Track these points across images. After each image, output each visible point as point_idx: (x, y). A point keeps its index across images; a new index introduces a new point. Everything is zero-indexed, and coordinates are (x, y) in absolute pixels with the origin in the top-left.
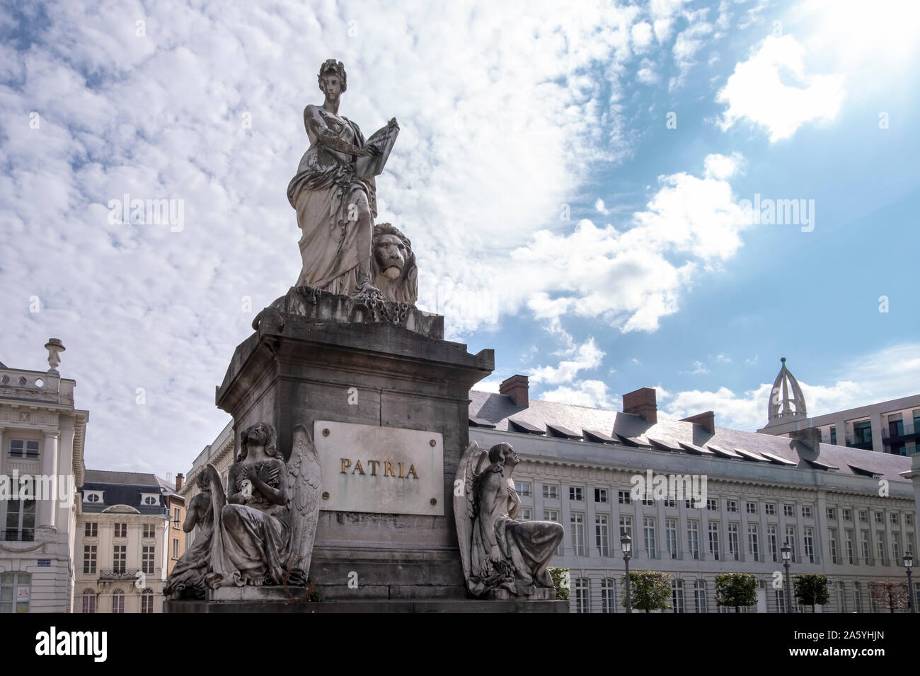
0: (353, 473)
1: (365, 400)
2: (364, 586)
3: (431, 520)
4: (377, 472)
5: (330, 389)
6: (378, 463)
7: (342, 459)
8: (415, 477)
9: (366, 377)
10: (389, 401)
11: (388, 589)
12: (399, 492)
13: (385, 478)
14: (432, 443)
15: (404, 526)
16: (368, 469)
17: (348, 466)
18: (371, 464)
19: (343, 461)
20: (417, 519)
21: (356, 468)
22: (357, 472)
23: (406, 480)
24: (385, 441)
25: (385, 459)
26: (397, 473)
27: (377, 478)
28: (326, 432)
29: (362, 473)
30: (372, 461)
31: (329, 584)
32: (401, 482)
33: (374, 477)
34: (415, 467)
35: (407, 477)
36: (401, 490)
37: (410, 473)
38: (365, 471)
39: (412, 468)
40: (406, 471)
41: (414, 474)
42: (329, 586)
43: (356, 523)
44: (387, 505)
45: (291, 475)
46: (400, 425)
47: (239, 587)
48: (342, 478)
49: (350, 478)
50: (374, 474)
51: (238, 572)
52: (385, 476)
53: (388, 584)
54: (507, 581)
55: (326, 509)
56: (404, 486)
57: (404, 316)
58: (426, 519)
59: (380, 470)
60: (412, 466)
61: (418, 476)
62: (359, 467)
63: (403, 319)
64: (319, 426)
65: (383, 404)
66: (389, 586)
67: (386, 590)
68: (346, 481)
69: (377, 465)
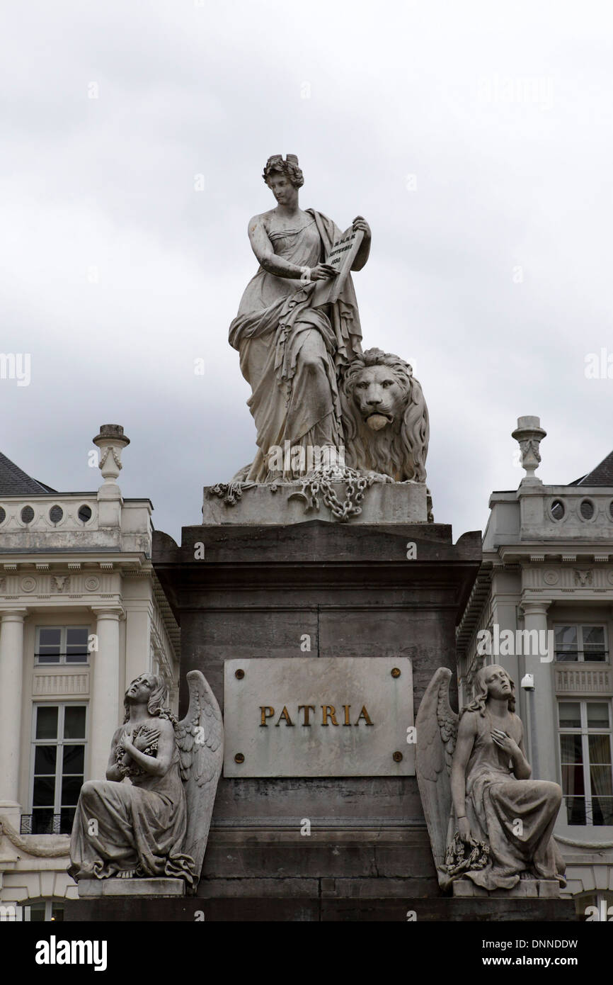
0: (277, 726)
1: (297, 624)
2: (284, 878)
3: (399, 784)
4: (311, 721)
5: (247, 615)
6: (313, 708)
7: (261, 707)
8: (369, 724)
9: (296, 593)
10: (330, 621)
11: (317, 882)
12: (345, 746)
13: (322, 729)
14: (396, 674)
15: (355, 793)
16: (298, 718)
17: (271, 716)
18: (302, 712)
19: (263, 709)
20: (374, 784)
21: (281, 718)
22: (283, 723)
23: (354, 728)
24: (323, 677)
25: (323, 702)
26: (341, 719)
27: (311, 731)
28: (240, 674)
29: (290, 724)
30: (304, 707)
31: (235, 876)
32: (347, 732)
33: (306, 729)
34: (368, 710)
35: (357, 725)
36: (347, 743)
37: (360, 718)
38: (293, 719)
39: (364, 711)
40: (354, 717)
41: (367, 718)
42: (234, 879)
43: (283, 792)
44: (326, 765)
45: (188, 735)
46: (348, 653)
47: (100, 879)
48: (262, 734)
49: (273, 731)
50: (307, 724)
51: (101, 862)
52: (323, 725)
53: (318, 875)
54: (472, 869)
55: (240, 776)
56: (351, 738)
57: (359, 498)
58: (388, 782)
59: (316, 718)
60: (364, 708)
61: (373, 721)
62: (285, 716)
63: (359, 502)
64: (231, 666)
65: (322, 628)
66: (320, 879)
67: (314, 884)
68: (267, 738)
69: (311, 713)
